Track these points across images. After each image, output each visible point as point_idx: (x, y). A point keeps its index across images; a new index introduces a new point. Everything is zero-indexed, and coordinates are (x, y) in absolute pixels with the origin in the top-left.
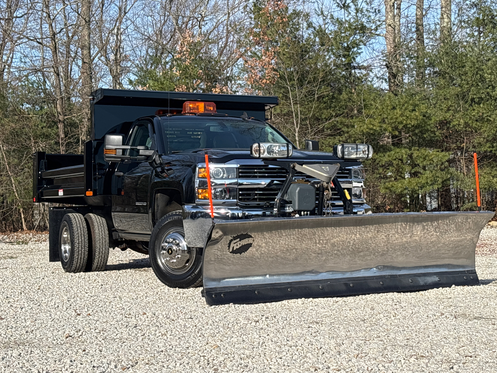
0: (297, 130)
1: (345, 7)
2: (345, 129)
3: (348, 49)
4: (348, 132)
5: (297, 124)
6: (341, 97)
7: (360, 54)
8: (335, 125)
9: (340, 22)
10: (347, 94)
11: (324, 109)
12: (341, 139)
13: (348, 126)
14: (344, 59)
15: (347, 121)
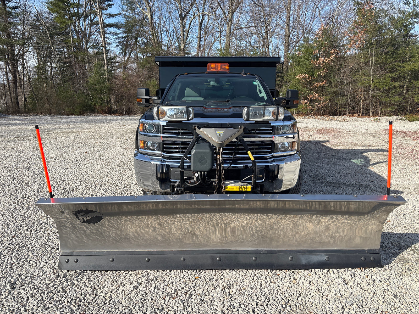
0: (372, 69)
1: (408, 4)
2: (399, 69)
3: (407, 26)
4: (400, 70)
5: (372, 66)
6: (399, 52)
7: (413, 29)
8: (394, 67)
9: (404, 12)
10: (402, 50)
11: (389, 58)
12: (396, 74)
13: (400, 67)
14: (403, 32)
15: (400, 64)
